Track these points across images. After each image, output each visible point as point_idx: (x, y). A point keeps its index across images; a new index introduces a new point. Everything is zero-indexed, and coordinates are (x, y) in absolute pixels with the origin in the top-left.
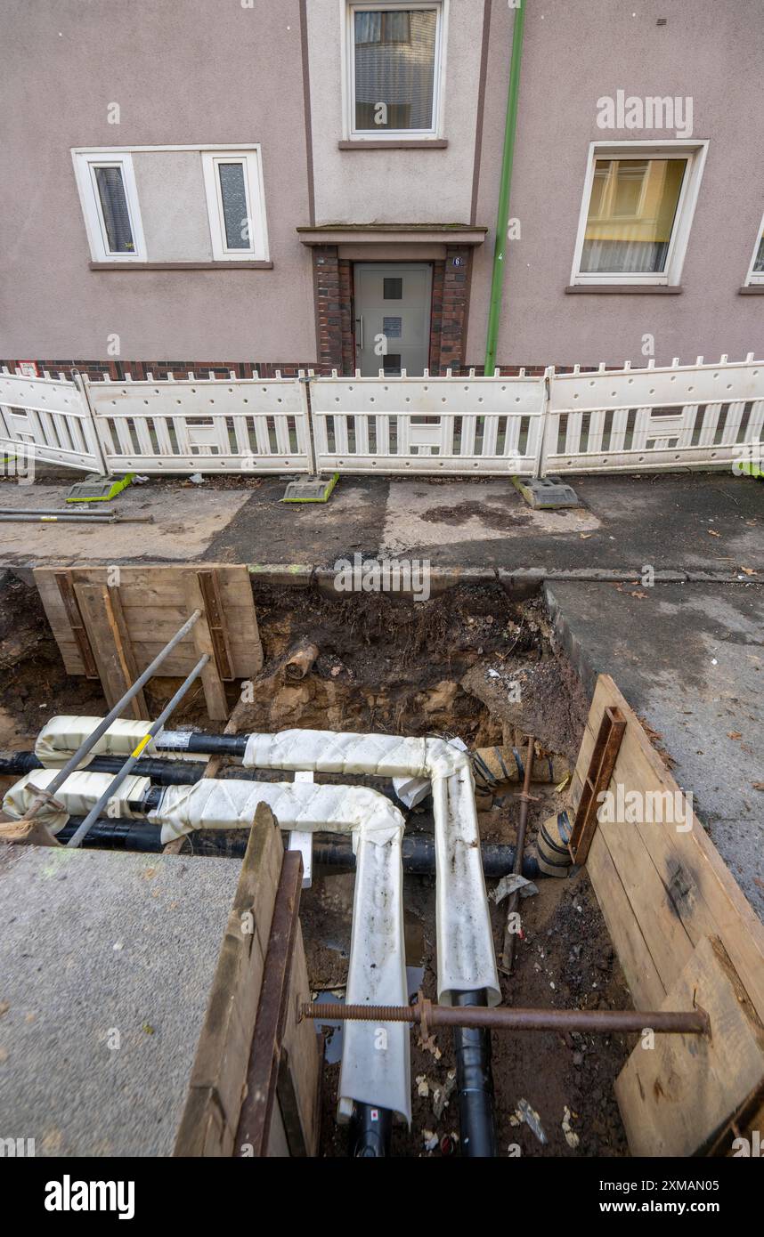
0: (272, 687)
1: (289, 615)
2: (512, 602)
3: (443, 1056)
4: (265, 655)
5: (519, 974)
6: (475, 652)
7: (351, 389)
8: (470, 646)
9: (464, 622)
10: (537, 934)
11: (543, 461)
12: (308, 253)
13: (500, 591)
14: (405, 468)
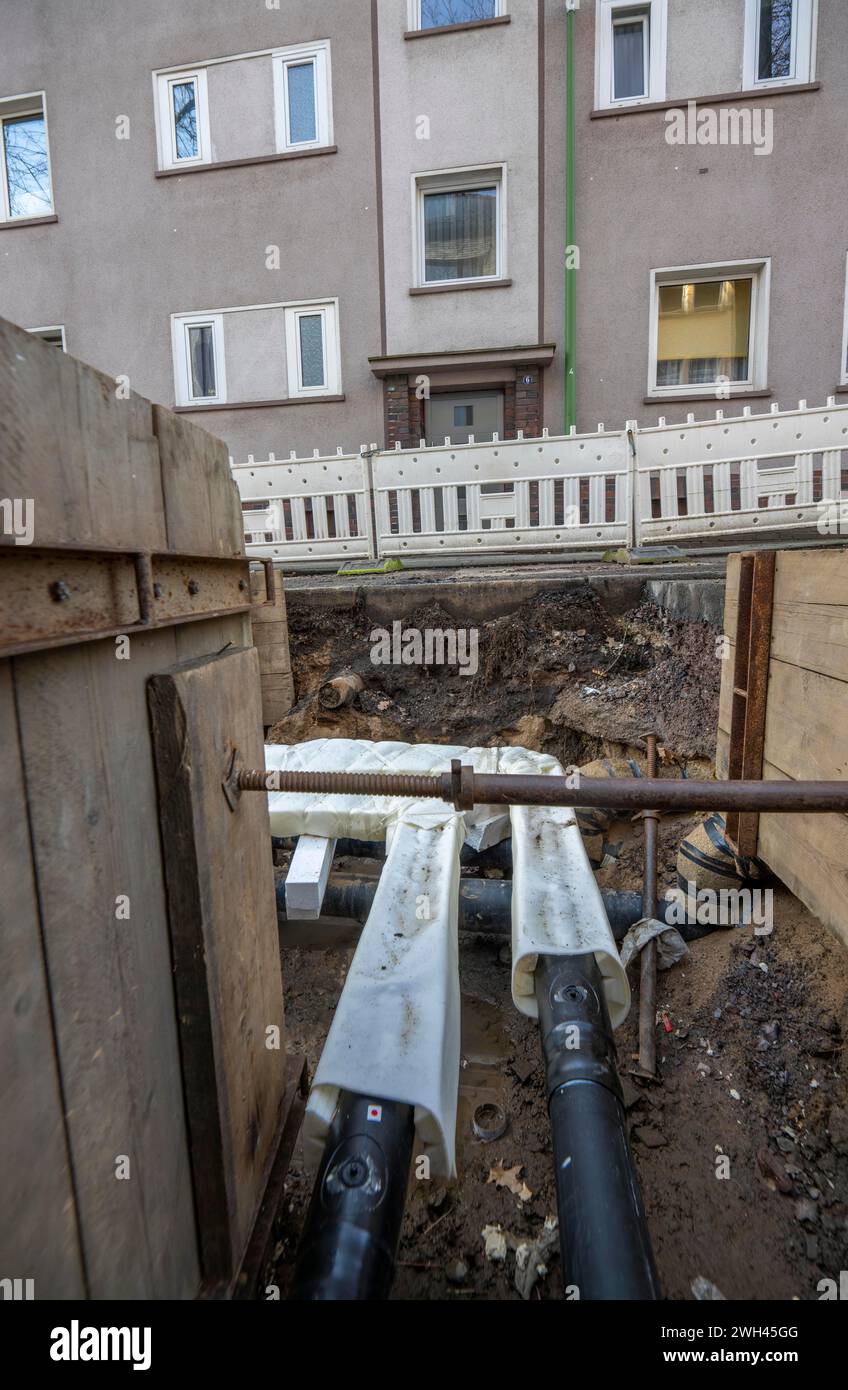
0: (300, 723)
1: (329, 642)
2: (608, 614)
3: (534, 1198)
4: (296, 692)
5: (671, 1083)
6: (564, 671)
7: (415, 460)
8: (557, 663)
9: (548, 637)
10: (695, 1020)
11: (637, 527)
12: (380, 384)
13: (591, 597)
14: (476, 545)
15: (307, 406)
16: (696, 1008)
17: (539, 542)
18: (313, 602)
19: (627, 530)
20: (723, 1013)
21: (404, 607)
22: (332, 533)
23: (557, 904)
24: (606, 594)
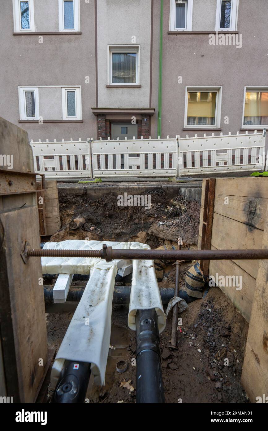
0: (62, 234)
1: (74, 206)
2: (168, 198)
3: (135, 390)
4: (61, 224)
5: (180, 349)
6: (153, 217)
7: (106, 144)
8: (151, 214)
10: (189, 328)
11: (179, 170)
12: (95, 117)
13: (162, 193)
14: (127, 174)
15: (69, 123)
16: (190, 324)
17: (147, 174)
18: (68, 192)
19: (176, 171)
20: (197, 326)
21: (100, 195)
22: (77, 168)
23: (145, 293)
24: (167, 192)
